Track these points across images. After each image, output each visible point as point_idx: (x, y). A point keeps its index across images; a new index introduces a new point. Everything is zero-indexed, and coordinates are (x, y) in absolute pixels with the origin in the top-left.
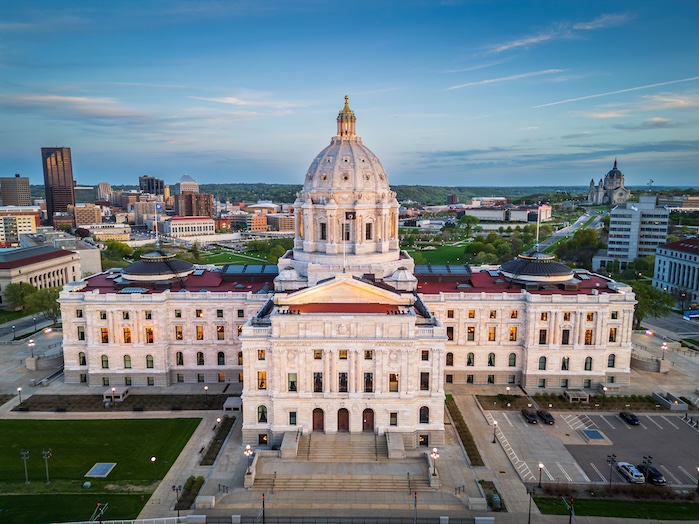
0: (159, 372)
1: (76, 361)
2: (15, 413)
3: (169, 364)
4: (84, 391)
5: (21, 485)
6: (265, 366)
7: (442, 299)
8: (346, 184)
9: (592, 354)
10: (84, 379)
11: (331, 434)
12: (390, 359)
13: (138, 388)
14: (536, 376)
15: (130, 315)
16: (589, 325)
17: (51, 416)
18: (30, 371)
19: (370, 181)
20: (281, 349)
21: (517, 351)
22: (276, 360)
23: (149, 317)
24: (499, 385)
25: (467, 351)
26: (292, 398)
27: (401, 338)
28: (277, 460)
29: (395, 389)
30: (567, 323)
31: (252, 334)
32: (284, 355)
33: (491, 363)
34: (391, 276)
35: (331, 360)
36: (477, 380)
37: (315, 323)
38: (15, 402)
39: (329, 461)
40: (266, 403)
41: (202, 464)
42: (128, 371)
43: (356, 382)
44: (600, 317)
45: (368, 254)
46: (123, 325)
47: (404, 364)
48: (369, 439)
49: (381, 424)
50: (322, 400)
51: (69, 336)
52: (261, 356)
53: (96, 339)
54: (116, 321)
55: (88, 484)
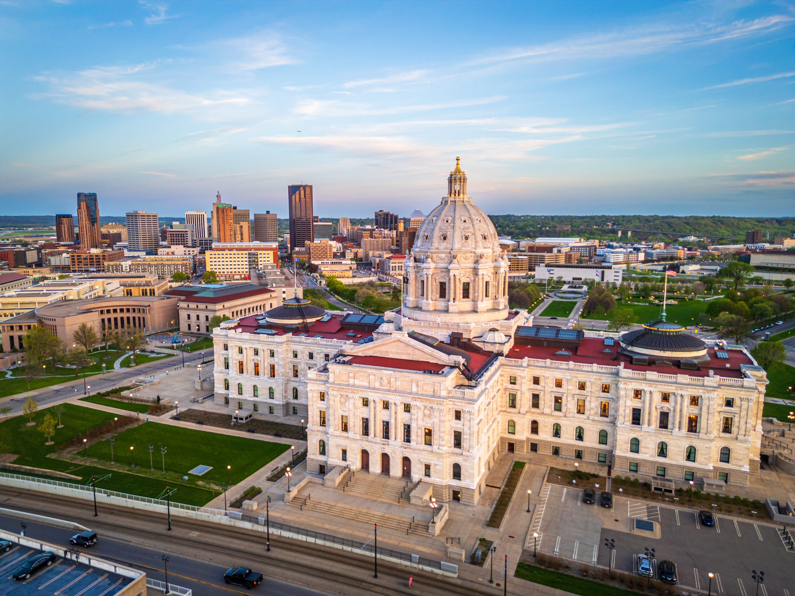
0: (277, 403)
1: (222, 386)
2: (171, 420)
3: (286, 397)
4: (224, 411)
5: (148, 470)
6: (324, 406)
7: (525, 364)
8: (444, 244)
9: (696, 443)
10: (227, 401)
11: (374, 474)
12: (424, 414)
13: (261, 415)
14: (626, 458)
15: (259, 352)
16: (694, 410)
17: (192, 426)
18: (197, 390)
19: (469, 241)
20: (335, 393)
21: (608, 429)
22: (331, 402)
23: (272, 354)
24: (586, 462)
25: (552, 421)
26: (343, 437)
27: (433, 396)
28: (321, 487)
29: (429, 443)
30: (666, 405)
31: (315, 377)
32: (338, 399)
33: (580, 437)
34: (481, 337)
35: (375, 408)
36: (562, 453)
37: (362, 374)
38: (174, 413)
39: (360, 495)
40: (324, 438)
41: (269, 479)
42: (256, 399)
43: (397, 432)
44: (706, 402)
45: (461, 313)
46: (253, 360)
47: (436, 420)
48: (403, 483)
49: (416, 473)
50: (367, 443)
51: (218, 366)
52: (322, 397)
53: (235, 369)
54: (248, 356)
55: (186, 478)
